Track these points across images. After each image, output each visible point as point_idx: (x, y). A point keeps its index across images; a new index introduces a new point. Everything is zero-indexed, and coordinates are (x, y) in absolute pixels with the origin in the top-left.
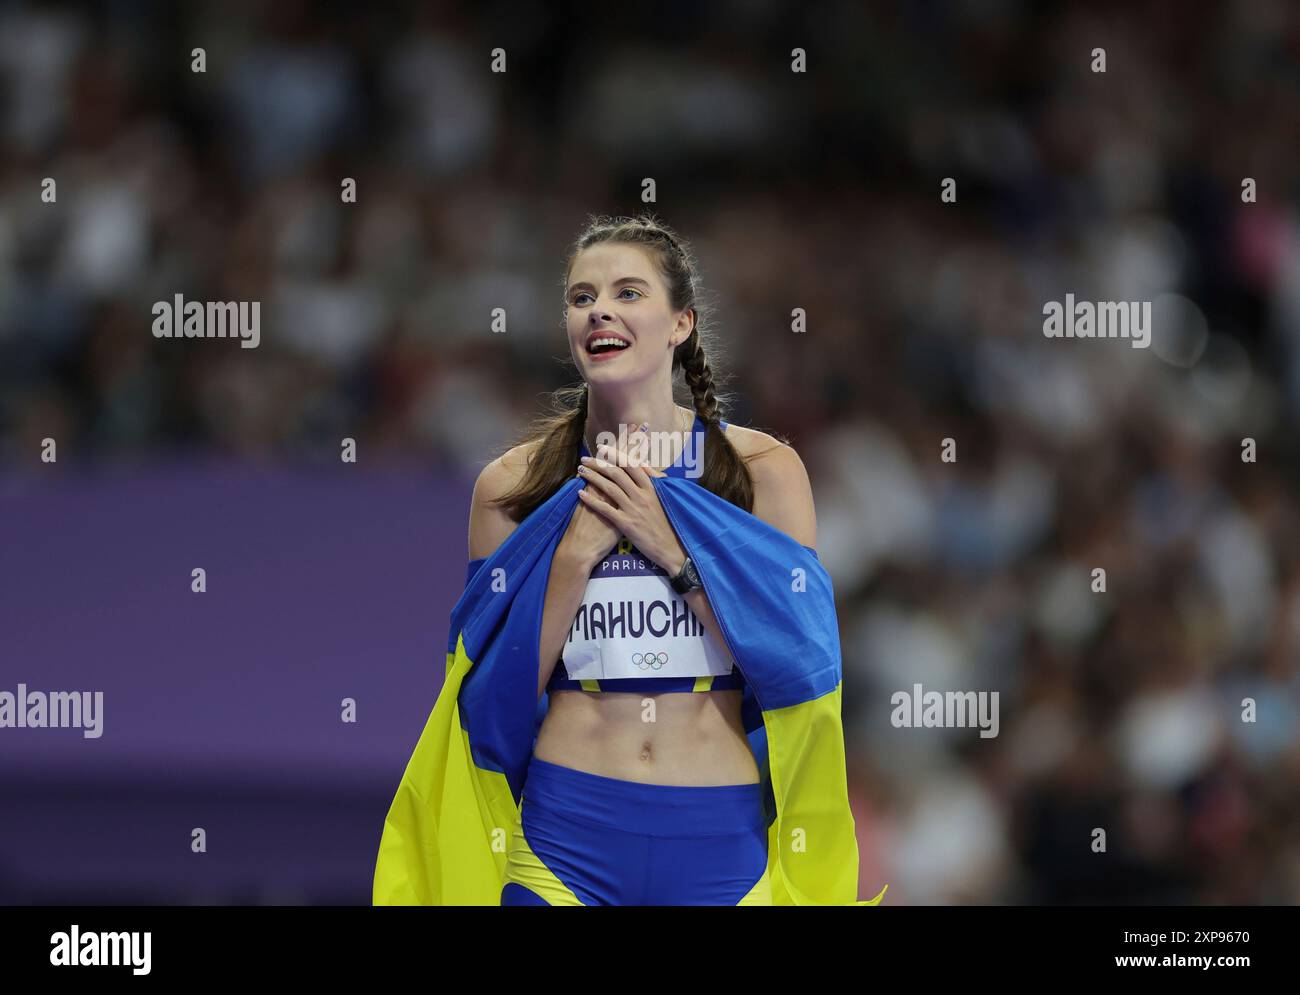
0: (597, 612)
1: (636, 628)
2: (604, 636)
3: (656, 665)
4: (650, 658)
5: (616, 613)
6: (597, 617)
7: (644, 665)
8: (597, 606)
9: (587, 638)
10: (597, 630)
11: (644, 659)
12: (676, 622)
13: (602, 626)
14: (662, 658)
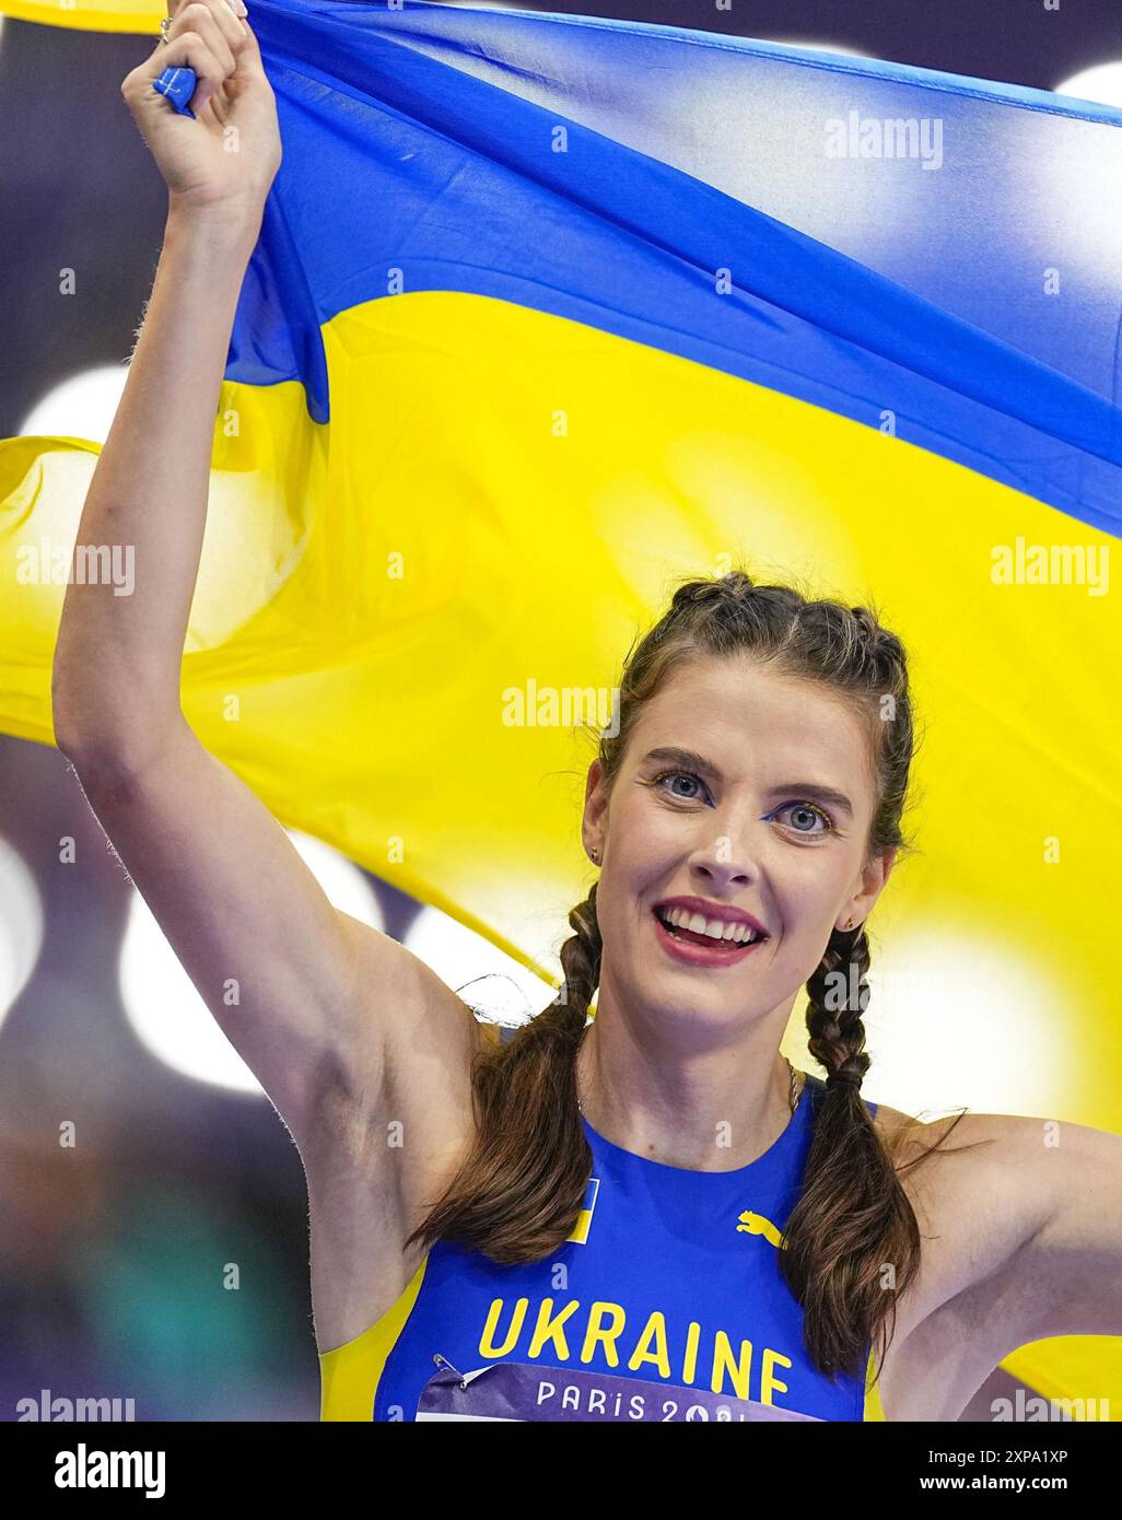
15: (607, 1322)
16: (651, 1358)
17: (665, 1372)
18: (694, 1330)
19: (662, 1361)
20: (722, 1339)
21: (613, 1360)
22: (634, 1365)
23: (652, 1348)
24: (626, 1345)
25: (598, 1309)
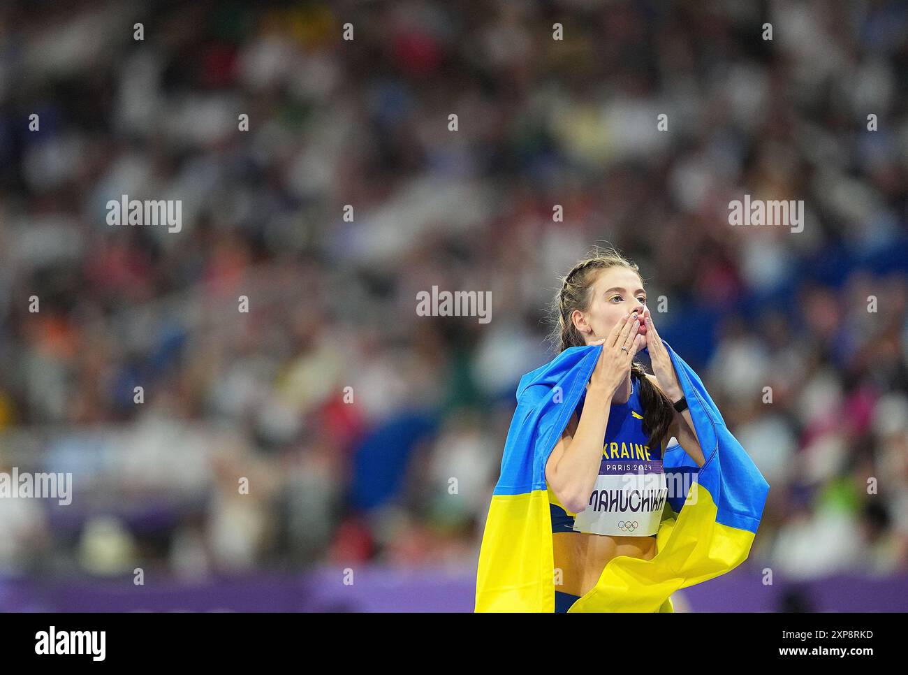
0: (604, 495)
1: (623, 507)
2: (606, 510)
3: (631, 529)
4: (628, 524)
5: (614, 497)
6: (604, 499)
7: (625, 528)
8: (604, 492)
9: (595, 510)
10: (603, 506)
11: (625, 525)
12: (644, 502)
13: (606, 504)
14: (635, 525)
15: (614, 447)
16: (625, 454)
17: (628, 457)
18: (631, 444)
19: (627, 454)
20: (636, 445)
21: (618, 457)
22: (622, 457)
23: (625, 452)
24: (619, 452)
25: (612, 444)
